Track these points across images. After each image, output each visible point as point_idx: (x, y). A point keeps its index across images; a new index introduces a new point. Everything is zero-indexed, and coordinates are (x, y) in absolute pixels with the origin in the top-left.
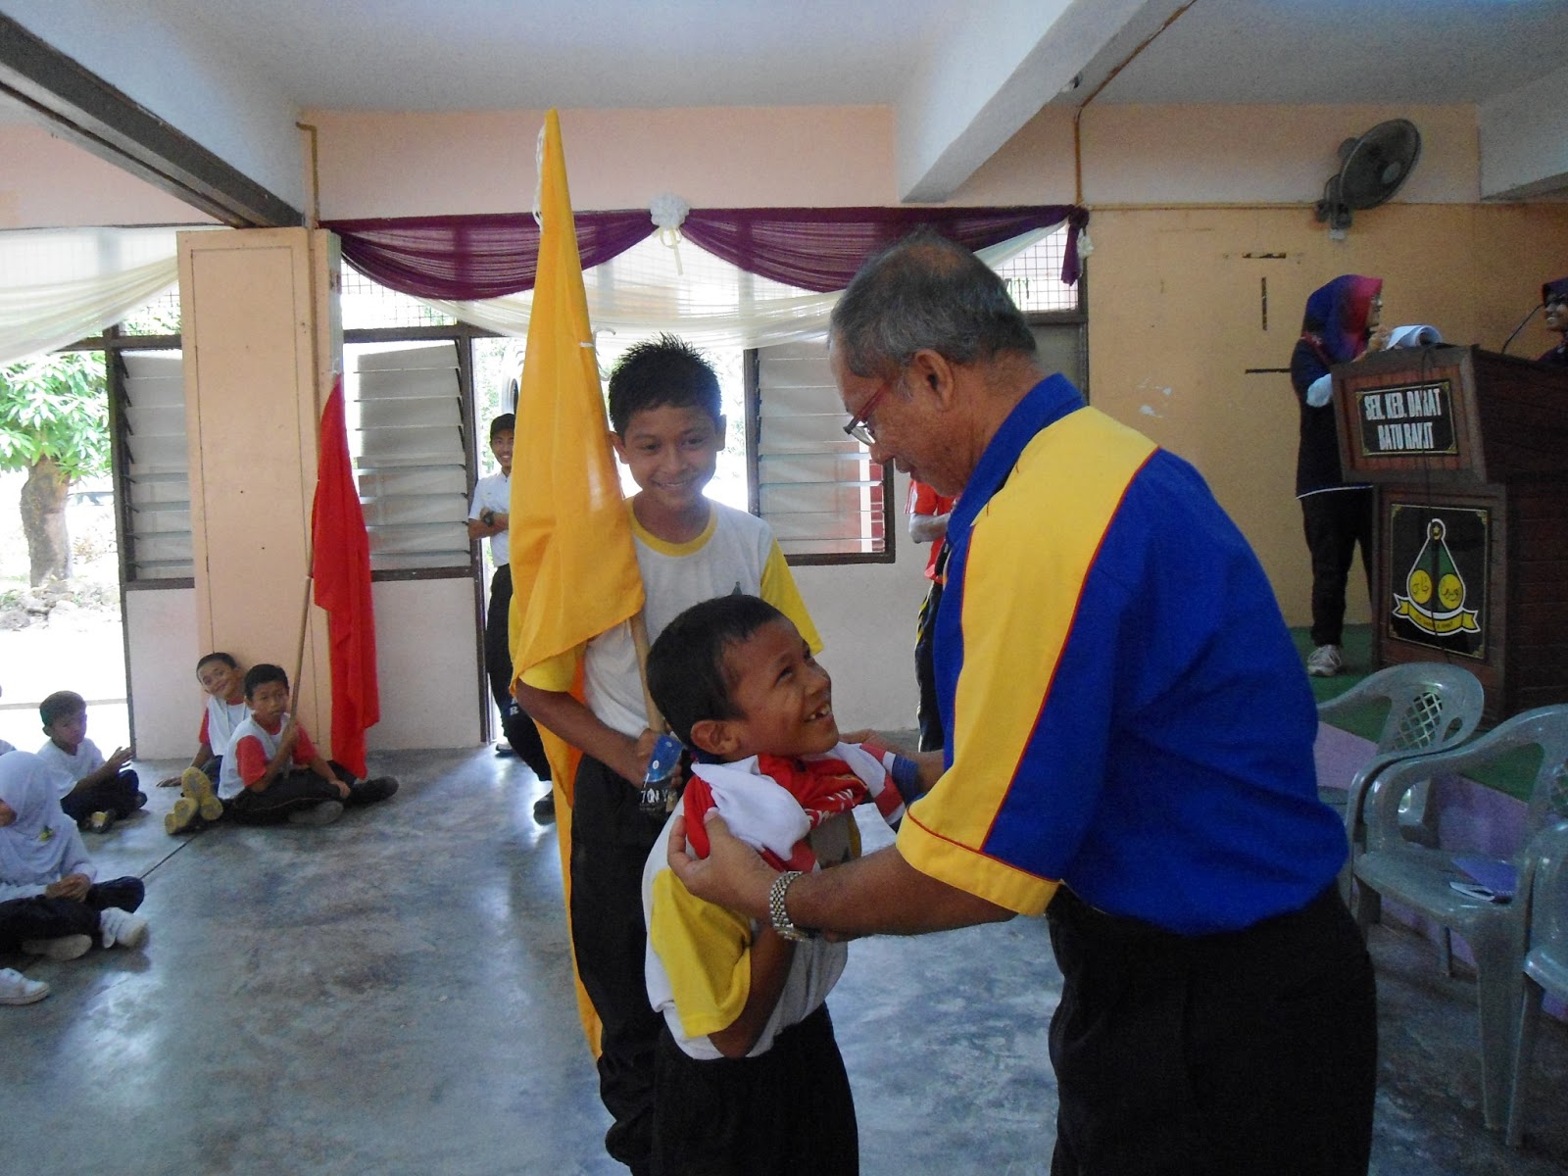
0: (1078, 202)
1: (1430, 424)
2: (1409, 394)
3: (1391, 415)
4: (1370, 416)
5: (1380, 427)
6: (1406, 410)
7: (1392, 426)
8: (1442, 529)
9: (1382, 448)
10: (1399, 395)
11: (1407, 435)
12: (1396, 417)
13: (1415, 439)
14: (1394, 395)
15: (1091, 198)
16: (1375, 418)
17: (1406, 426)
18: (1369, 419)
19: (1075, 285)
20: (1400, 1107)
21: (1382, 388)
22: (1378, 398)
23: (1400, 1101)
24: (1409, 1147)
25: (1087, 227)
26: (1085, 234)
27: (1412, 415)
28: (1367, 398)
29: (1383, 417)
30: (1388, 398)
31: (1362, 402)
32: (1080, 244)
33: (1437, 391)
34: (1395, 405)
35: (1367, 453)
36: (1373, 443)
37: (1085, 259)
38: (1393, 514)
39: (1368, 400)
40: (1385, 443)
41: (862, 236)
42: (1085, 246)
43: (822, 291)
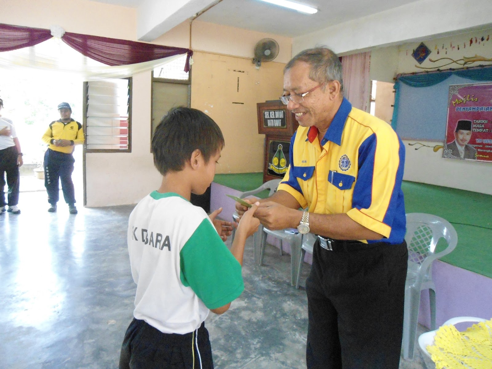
0: (190, 48)
1: (280, 120)
2: (276, 112)
3: (271, 117)
4: (266, 117)
5: (268, 120)
6: (275, 116)
7: (271, 120)
8: (281, 147)
9: (268, 126)
10: (273, 112)
11: (275, 123)
12: (272, 118)
13: (277, 124)
14: (272, 112)
15: (194, 48)
16: (267, 118)
17: (275, 120)
18: (266, 118)
19: (188, 73)
20: (273, 284)
21: (270, 110)
22: (268, 113)
23: (273, 283)
24: (276, 292)
25: (192, 56)
26: (191, 58)
27: (276, 117)
28: (265, 112)
29: (269, 118)
30: (271, 113)
31: (264, 113)
32: (190, 61)
33: (283, 112)
34: (272, 114)
35: (264, 126)
36: (267, 125)
37: (191, 66)
38: (270, 143)
39: (266, 113)
40: (269, 124)
41: (124, 49)
42: (191, 62)
43: (111, 65)
